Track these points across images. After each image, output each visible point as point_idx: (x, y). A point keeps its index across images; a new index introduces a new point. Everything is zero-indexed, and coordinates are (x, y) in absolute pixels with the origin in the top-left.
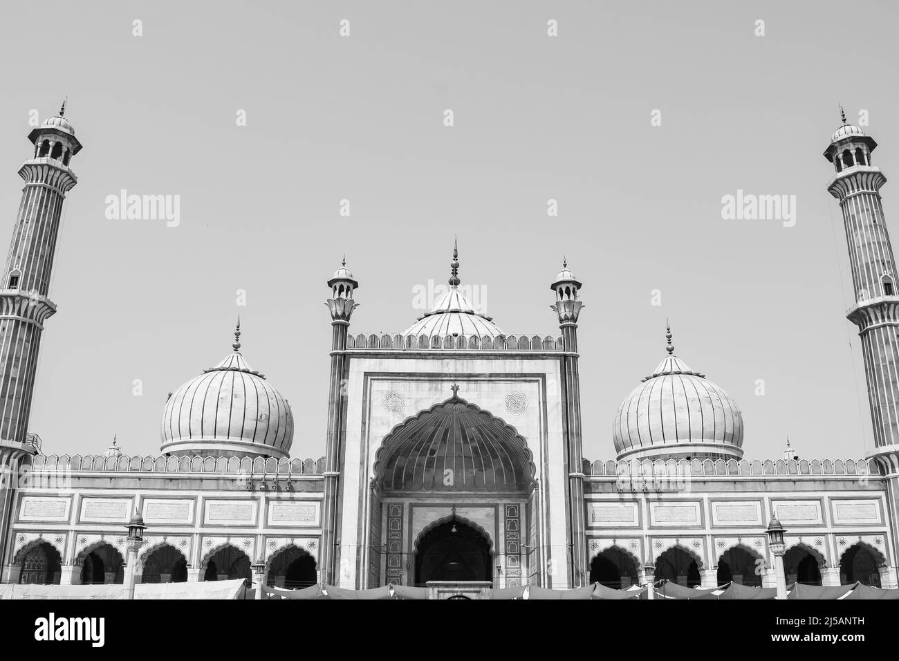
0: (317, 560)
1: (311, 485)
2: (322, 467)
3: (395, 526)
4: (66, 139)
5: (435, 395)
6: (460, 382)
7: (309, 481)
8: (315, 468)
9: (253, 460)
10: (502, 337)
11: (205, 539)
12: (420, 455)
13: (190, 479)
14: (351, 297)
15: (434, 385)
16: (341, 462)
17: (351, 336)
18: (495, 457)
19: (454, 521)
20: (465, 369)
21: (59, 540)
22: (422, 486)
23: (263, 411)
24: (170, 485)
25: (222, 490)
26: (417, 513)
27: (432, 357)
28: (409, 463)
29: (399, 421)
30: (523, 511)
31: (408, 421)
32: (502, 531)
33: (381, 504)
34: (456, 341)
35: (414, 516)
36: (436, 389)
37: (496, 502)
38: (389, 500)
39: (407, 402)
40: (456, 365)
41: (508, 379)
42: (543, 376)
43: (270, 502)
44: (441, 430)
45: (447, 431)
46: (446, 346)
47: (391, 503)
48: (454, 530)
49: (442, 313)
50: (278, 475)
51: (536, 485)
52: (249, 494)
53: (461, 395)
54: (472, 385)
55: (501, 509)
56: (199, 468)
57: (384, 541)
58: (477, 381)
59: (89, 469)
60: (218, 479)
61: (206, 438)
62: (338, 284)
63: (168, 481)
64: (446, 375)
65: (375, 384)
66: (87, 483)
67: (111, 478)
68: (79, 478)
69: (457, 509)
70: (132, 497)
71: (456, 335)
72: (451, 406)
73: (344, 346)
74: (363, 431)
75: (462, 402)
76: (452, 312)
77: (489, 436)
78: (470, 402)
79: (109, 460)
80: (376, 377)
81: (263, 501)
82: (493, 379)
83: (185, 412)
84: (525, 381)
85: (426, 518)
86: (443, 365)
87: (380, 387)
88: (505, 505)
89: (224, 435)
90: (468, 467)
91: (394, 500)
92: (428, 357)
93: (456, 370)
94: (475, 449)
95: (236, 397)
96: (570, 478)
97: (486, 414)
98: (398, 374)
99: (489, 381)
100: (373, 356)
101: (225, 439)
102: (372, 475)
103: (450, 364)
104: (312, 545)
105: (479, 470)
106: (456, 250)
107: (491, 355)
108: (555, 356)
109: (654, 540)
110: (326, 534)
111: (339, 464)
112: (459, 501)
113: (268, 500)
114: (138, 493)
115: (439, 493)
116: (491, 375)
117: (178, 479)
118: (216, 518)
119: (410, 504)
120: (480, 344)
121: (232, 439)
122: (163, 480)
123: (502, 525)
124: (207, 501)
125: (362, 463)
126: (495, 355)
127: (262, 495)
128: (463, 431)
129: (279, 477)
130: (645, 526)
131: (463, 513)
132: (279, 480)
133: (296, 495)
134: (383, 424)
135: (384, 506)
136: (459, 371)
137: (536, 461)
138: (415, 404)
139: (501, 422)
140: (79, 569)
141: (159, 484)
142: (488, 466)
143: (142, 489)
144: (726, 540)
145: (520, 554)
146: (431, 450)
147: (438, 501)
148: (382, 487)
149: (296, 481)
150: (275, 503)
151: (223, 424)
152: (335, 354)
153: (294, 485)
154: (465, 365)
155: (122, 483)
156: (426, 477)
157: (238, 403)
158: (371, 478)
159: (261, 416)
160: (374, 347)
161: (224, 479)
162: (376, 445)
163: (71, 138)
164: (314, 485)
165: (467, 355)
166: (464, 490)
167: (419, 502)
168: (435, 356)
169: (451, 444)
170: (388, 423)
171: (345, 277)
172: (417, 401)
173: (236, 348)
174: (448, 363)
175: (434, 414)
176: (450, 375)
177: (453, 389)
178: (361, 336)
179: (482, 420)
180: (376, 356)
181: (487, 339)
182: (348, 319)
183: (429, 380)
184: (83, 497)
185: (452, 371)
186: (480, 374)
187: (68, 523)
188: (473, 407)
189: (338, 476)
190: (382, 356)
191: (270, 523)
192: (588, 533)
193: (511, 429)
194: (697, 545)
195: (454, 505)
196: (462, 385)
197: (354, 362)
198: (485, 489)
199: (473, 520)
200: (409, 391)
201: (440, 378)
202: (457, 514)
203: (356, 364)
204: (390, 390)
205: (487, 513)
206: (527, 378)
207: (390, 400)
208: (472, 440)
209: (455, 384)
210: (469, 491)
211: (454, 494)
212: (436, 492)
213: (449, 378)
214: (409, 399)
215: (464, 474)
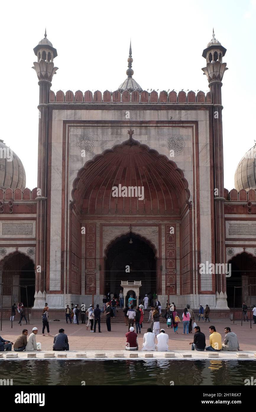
3: (91, 239)
5: (116, 137)
6: (135, 127)
7: (27, 205)
8: (31, 196)
10: (165, 93)
12: (106, 189)
15: (115, 129)
16: (48, 189)
18: (159, 190)
19: (131, 235)
20: (138, 118)
22: (109, 211)
26: (106, 230)
27: (113, 108)
31: (97, 158)
32: (163, 242)
33: (81, 224)
34: (131, 96)
35: (104, 233)
36: (117, 134)
39: (96, 144)
41: (170, 125)
42: (196, 123)
45: (125, 169)
48: (131, 242)
50: (4, 201)
51: (190, 206)
53: (136, 138)
54: (143, 131)
57: (83, 250)
58: (147, 126)
62: (41, 51)
64: (124, 122)
65: (72, 129)
69: (133, 227)
72: (128, 147)
75: (136, 144)
77: (155, 174)
80: (72, 125)
82: (159, 125)
84: (183, 127)
85: (112, 234)
86: (121, 115)
87: (76, 132)
91: (90, 221)
92: (110, 108)
93: (131, 118)
98: (89, 122)
99: (156, 126)
100: (70, 108)
105: (148, 200)
106: (131, 49)
107: (158, 106)
108: (205, 107)
111: (47, 191)
112: (134, 222)
115: (121, 216)
116: (158, 122)
119: (101, 224)
120: (149, 98)
123: (163, 238)
126: (161, 106)
128: (137, 170)
131: (137, 230)
134: (78, 160)
135: (83, 225)
136: (134, 120)
138: (101, 145)
142: (154, 197)
146: (115, 184)
147: (120, 222)
148: (81, 212)
149: (18, 205)
152: (42, 107)
154: (138, 115)
156: (111, 205)
158: (71, 201)
160: (70, 101)
162: (73, 177)
164: (31, 208)
165: (139, 106)
166: (138, 214)
167: (107, 223)
168: (116, 108)
169: (128, 181)
170: (82, 159)
172: (104, 143)
174: (125, 113)
175: (116, 154)
176: (127, 122)
177: (129, 133)
178: (60, 92)
180: (72, 107)
181: (154, 94)
182: (50, 79)
183: (112, 127)
185: (128, 119)
186: (149, 122)
188: (144, 147)
189: (46, 200)
190: (76, 108)
192: (226, 242)
193: (172, 164)
195: (131, 225)
196: (136, 130)
197: (55, 112)
198: (152, 213)
199: (145, 236)
200: (97, 135)
201: (119, 125)
202: (133, 231)
203: (57, 114)
204: (83, 134)
205: (153, 230)
206: (184, 125)
207: (83, 142)
208: (143, 177)
209: (131, 130)
210: (142, 215)
211: (131, 217)
212: (118, 216)
213: (126, 125)
214: (97, 141)
215: (138, 203)
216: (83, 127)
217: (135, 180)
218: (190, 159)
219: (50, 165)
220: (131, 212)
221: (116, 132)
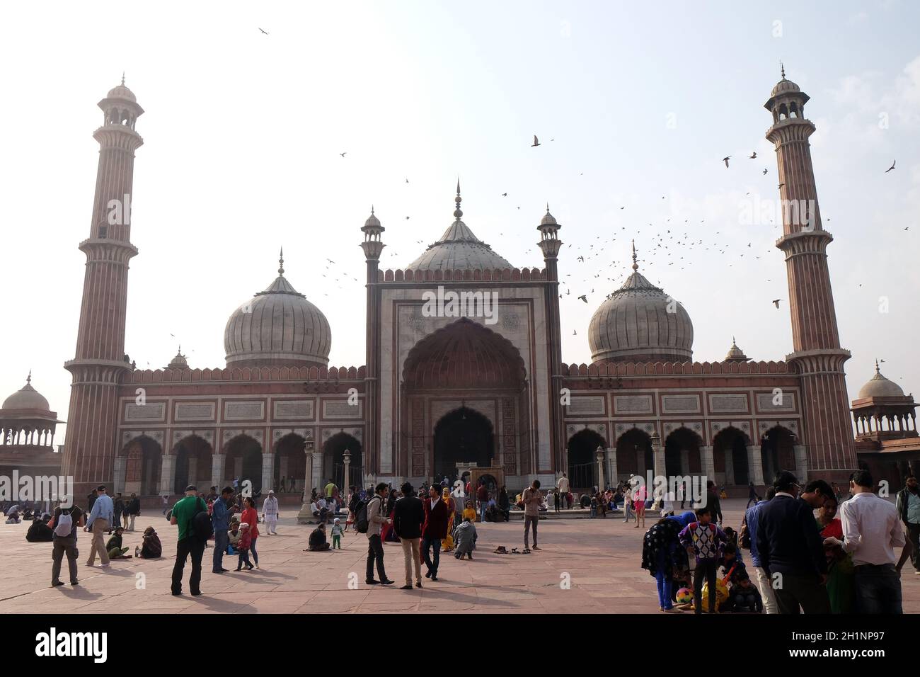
0: (361, 444)
2: (363, 373)
3: (418, 415)
7: (353, 384)
8: (357, 374)
11: (275, 431)
12: (436, 361)
13: (260, 385)
14: (379, 239)
16: (378, 370)
17: (381, 271)
18: (494, 360)
19: (464, 410)
21: (159, 436)
22: (438, 385)
24: (246, 390)
25: (286, 393)
26: (435, 405)
28: (428, 367)
29: (418, 337)
30: (517, 402)
31: (430, 337)
32: (501, 418)
35: (433, 408)
37: (495, 396)
38: (413, 396)
41: (504, 303)
42: (531, 300)
43: (324, 401)
44: (453, 342)
45: (457, 343)
46: (456, 278)
47: (415, 399)
48: (464, 418)
51: (526, 385)
52: (307, 396)
55: (500, 401)
57: (410, 429)
59: (178, 380)
60: (282, 385)
61: (264, 350)
62: (369, 230)
63: (243, 387)
65: (402, 308)
66: (178, 391)
67: (197, 386)
68: (171, 387)
69: (466, 402)
70: (215, 401)
71: (464, 268)
72: (460, 324)
73: (376, 279)
74: (394, 346)
75: (469, 322)
76: (457, 242)
77: (491, 347)
78: (477, 322)
79: (194, 373)
80: (402, 304)
81: (318, 401)
84: (518, 304)
85: (442, 409)
87: (405, 311)
88: (502, 398)
89: (279, 346)
90: (474, 369)
91: (418, 396)
94: (479, 357)
95: (287, 316)
96: (552, 378)
97: (488, 330)
98: (420, 301)
100: (400, 287)
101: (279, 350)
102: (401, 379)
104: (357, 433)
105: (482, 372)
106: (458, 186)
108: (540, 285)
109: (617, 425)
110: (369, 425)
111: (376, 371)
112: (467, 396)
113: (322, 400)
114: (220, 397)
115: (452, 389)
117: (251, 386)
118: (282, 414)
119: (429, 398)
120: (481, 275)
121: (285, 350)
122: (239, 387)
123: (501, 413)
124: (274, 402)
125: (394, 371)
127: (317, 396)
128: (470, 342)
129: (330, 381)
130: (610, 414)
131: (470, 405)
132: (329, 385)
134: (409, 340)
135: (408, 400)
137: (527, 366)
138: (433, 324)
139: (500, 337)
140: (175, 457)
141: (237, 389)
142: (490, 368)
143: (223, 394)
144: (673, 424)
145: (515, 436)
146: (445, 357)
147: (450, 396)
149: (342, 385)
150: (328, 401)
152: (370, 286)
153: (341, 387)
155: (206, 390)
156: (441, 377)
158: (401, 382)
160: (399, 280)
161: (288, 385)
162: (404, 357)
163: (133, 101)
166: (472, 387)
167: (437, 397)
169: (460, 353)
170: (413, 339)
172: (435, 321)
173: (281, 273)
175: (447, 331)
178: (389, 272)
179: (485, 335)
180: (402, 287)
182: (378, 257)
184: (175, 401)
187: (165, 422)
188: (478, 325)
189: (376, 379)
190: (406, 287)
191: (325, 417)
192: (566, 419)
193: (507, 342)
194: (649, 428)
195: (464, 399)
197: (384, 292)
198: (487, 386)
199: (479, 410)
202: (466, 405)
203: (386, 294)
204: (413, 313)
205: (489, 405)
206: (520, 303)
207: (414, 321)
208: (476, 348)
210: (475, 388)
211: (463, 391)
212: (449, 389)
214: (428, 320)
215: (471, 375)
216: (413, 307)
218: (526, 337)
219: (379, 345)
220: (463, 385)
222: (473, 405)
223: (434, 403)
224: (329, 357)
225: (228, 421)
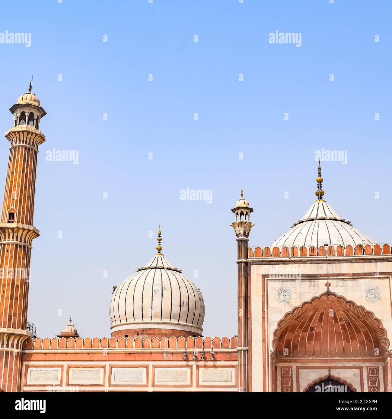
1: (228, 356)
2: (235, 343)
3: (287, 383)
4: (36, 110)
5: (314, 290)
6: (332, 280)
7: (226, 353)
8: (229, 344)
9: (186, 338)
10: (360, 246)
12: (302, 332)
13: (143, 353)
14: (249, 220)
15: (312, 283)
16: (249, 340)
17: (251, 249)
18: (359, 332)
19: (330, 378)
20: (335, 270)
22: (305, 354)
23: (185, 299)
24: (129, 357)
25: (166, 361)
26: (302, 374)
27: (310, 262)
28: (295, 337)
29: (289, 309)
30: (381, 372)
32: (365, 386)
33: (276, 368)
34: (326, 250)
35: (300, 376)
37: (360, 365)
38: (281, 364)
39: (294, 296)
40: (328, 267)
41: (367, 277)
43: (200, 368)
44: (318, 314)
45: (322, 314)
46: (320, 254)
47: (283, 367)
49: (313, 220)
50: (204, 349)
51: (390, 355)
52: (185, 363)
53: (332, 290)
54: (340, 282)
55: (365, 370)
56: (149, 345)
58: (343, 279)
59: (73, 348)
60: (162, 353)
61: (145, 320)
62: (239, 212)
63: (128, 355)
64: (321, 275)
65: (270, 283)
66: (72, 357)
67: (88, 353)
68: (66, 354)
69: (332, 370)
70: (104, 367)
71: (327, 246)
72: (325, 297)
73: (246, 256)
74: (263, 318)
75: (334, 295)
76: (319, 219)
77: (354, 317)
78: (339, 294)
79: (86, 341)
80: (271, 278)
81: (194, 368)
82: (355, 277)
83: (129, 301)
85: (309, 377)
86: (318, 268)
87: (273, 286)
88: (367, 367)
89: (158, 318)
90: (339, 339)
91: (285, 364)
92: (307, 262)
93: (328, 271)
94: (343, 327)
95: (165, 289)
97: (351, 303)
99: (352, 279)
100: (268, 263)
101: (159, 320)
102: (271, 349)
103: (323, 267)
105: (347, 342)
106: (320, 169)
107: (353, 259)
111: (248, 341)
112: (333, 365)
113: (198, 367)
114: (108, 364)
116: (354, 274)
117: (135, 353)
118: (162, 380)
119: (296, 367)
120: (344, 251)
121: (164, 320)
122: (124, 354)
123: (366, 382)
124: (155, 368)
125: (264, 340)
126: (356, 260)
127: (194, 364)
129: (205, 350)
131: (336, 374)
132: (205, 353)
133: (218, 363)
134: (278, 312)
135: (278, 369)
136: (330, 272)
137: (390, 337)
138: (299, 297)
139: (363, 309)
141: (122, 357)
142: (354, 338)
143: (110, 361)
146: (311, 327)
147: (317, 365)
148: (276, 355)
149: (217, 353)
150: (203, 369)
151: (157, 309)
152: (241, 262)
153: (215, 355)
154: (334, 268)
155: (96, 357)
156: (308, 347)
157: (167, 294)
158: (271, 351)
159: (183, 302)
160: (268, 256)
161: (167, 353)
162: (273, 327)
163: (39, 109)
164: (230, 356)
165: (335, 260)
166: (337, 356)
167: (304, 365)
168: (312, 262)
169: (325, 324)
170: (281, 311)
171: (244, 206)
172: (301, 295)
173: (159, 250)
174: (322, 266)
175: (313, 303)
176: (324, 275)
177: (326, 285)
178: (258, 249)
179: (348, 306)
180: (270, 263)
181: (350, 248)
182: (247, 236)
183: (309, 279)
184: (69, 367)
185: (325, 272)
186: (345, 274)
188: (341, 298)
189: (248, 350)
190: (274, 263)
191: (201, 383)
193: (370, 314)
195: (329, 368)
196: (333, 282)
197: (254, 268)
198: (352, 355)
199: (345, 379)
200: (295, 287)
201: (316, 278)
202: (332, 374)
203: (256, 269)
204: (281, 287)
205: (354, 373)
207: (282, 294)
208: (341, 320)
209: (328, 282)
210: (340, 357)
211: (329, 360)
212: (315, 358)
213: (323, 278)
214: (295, 293)
215: (336, 345)
216: (281, 281)
217: (333, 323)
218: (388, 309)
219: (250, 317)
220: (329, 354)
221: (313, 285)
222: (338, 373)
223: (300, 370)
224: (203, 327)
225: (114, 386)
